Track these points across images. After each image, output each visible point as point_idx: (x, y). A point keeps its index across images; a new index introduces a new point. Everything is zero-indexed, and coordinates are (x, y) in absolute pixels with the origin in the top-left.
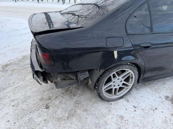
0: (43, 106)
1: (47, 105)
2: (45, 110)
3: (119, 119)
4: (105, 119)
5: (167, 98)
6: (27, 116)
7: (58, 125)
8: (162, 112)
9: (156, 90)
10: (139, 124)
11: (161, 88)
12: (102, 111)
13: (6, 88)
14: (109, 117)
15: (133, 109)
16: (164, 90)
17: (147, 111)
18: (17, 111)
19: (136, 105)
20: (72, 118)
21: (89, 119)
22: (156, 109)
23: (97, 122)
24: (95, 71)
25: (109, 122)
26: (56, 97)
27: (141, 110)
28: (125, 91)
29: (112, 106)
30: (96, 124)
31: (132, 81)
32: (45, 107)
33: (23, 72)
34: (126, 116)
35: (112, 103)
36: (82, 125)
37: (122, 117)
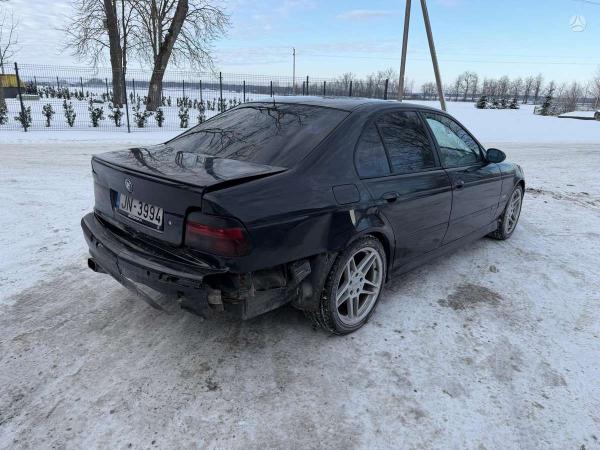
0: (199, 386)
1: (210, 383)
2: (211, 394)
3: (385, 359)
4: (359, 366)
5: (441, 302)
6: (176, 418)
7: (270, 407)
8: (447, 326)
9: (417, 295)
10: (422, 356)
11: (423, 289)
12: (344, 356)
13: (38, 385)
14: (364, 360)
15: (398, 336)
16: (431, 291)
17: (422, 332)
18: (136, 419)
19: (398, 328)
20: (292, 385)
21: (327, 377)
22: (435, 324)
23: (346, 375)
24: (320, 257)
25: (368, 369)
26: (220, 361)
27: (411, 334)
28: (369, 302)
29: (357, 341)
30: (347, 379)
31: (378, 275)
32: (207, 389)
33: (61, 335)
34: (394, 351)
35: (354, 335)
36: (321, 389)
37: (386, 355)
